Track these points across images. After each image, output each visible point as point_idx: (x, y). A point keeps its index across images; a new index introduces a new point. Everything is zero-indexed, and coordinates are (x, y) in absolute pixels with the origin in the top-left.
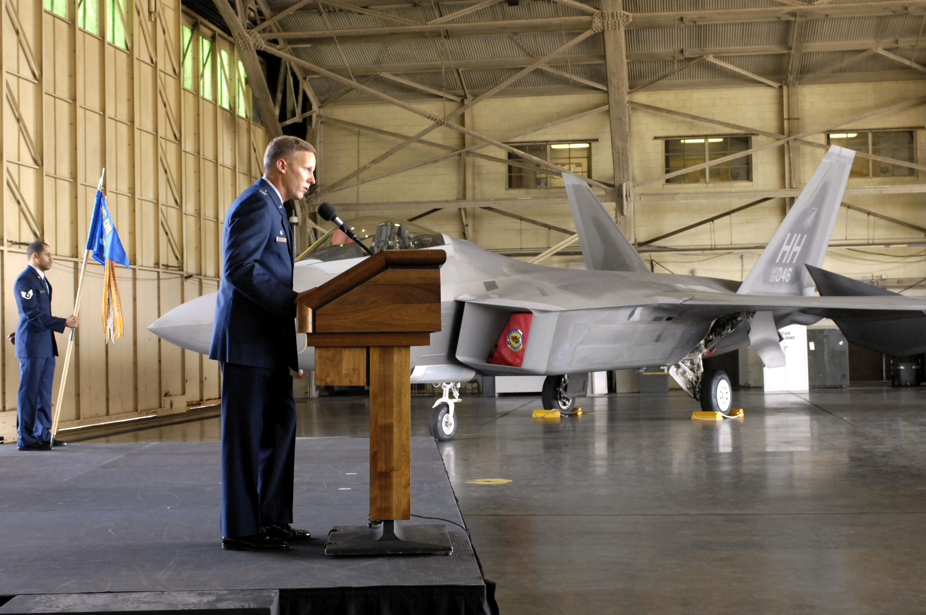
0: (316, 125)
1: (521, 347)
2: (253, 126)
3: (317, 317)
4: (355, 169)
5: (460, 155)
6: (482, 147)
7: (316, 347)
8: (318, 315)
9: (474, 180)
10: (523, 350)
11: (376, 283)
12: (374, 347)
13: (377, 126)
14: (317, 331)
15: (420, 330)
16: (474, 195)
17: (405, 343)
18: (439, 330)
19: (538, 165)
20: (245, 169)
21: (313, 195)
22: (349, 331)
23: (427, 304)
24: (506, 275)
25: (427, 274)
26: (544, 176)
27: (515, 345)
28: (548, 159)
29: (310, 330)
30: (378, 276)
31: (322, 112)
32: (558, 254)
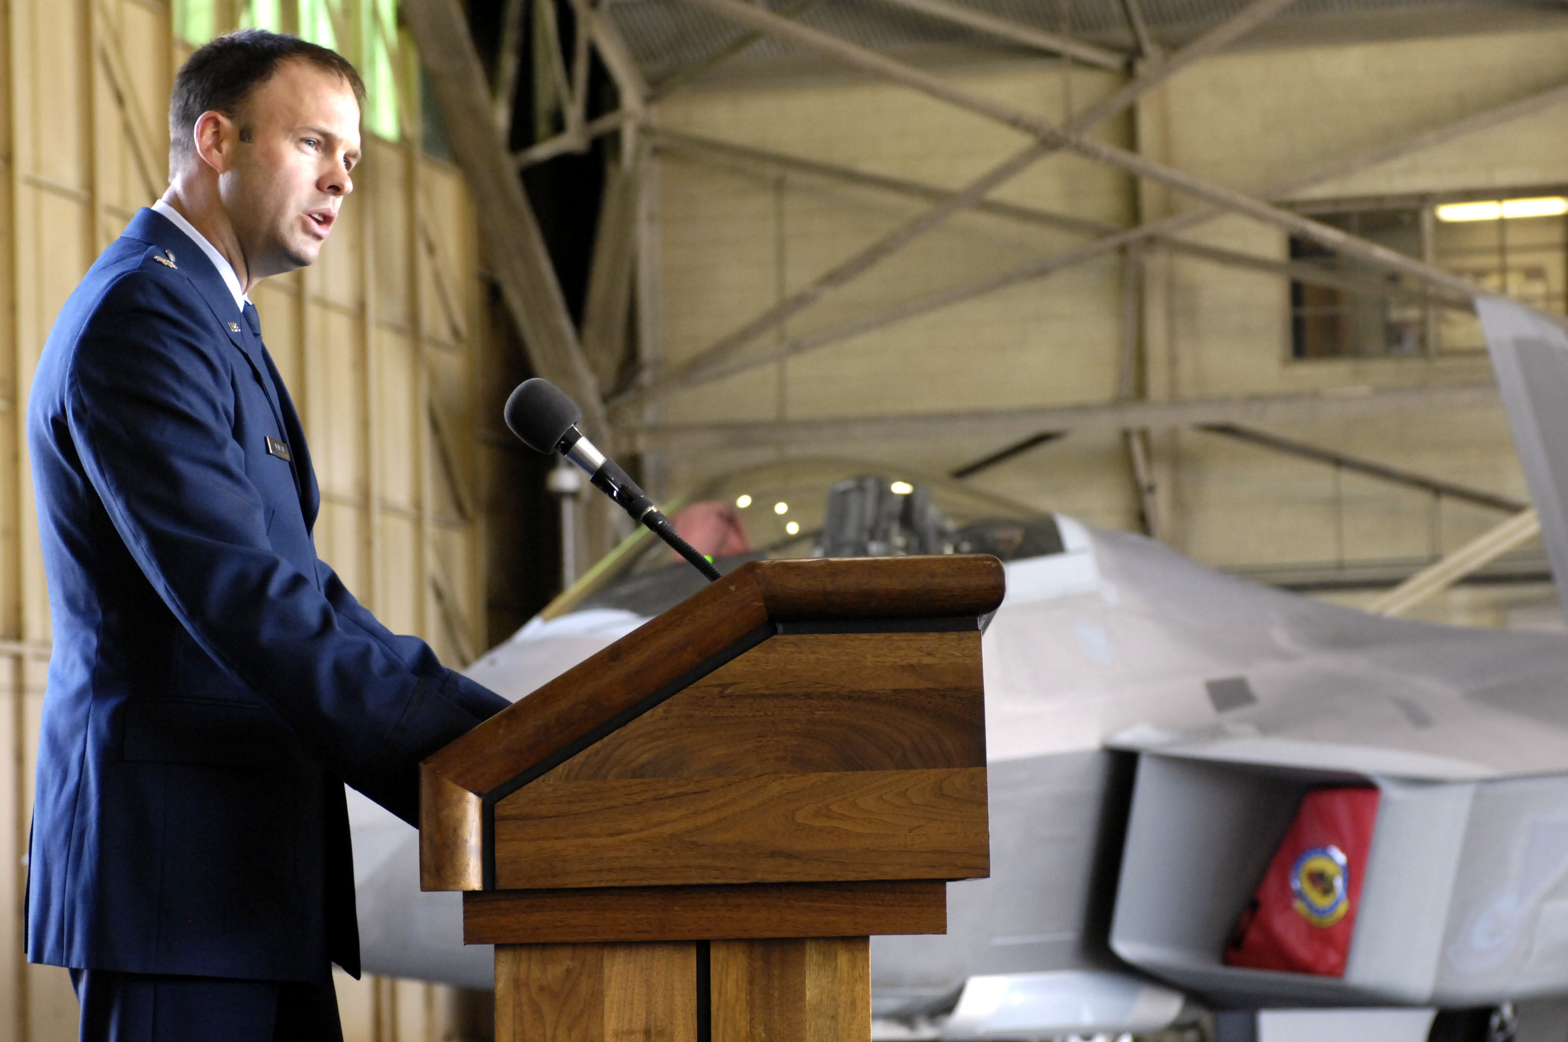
0: (637, 158)
1: (1342, 909)
2: (423, 171)
3: (500, 828)
4: (770, 301)
5: (1123, 250)
6: (1198, 220)
7: (499, 947)
8: (504, 818)
9: (1172, 334)
10: (1350, 919)
11: (729, 691)
12: (727, 941)
13: (839, 157)
14: (502, 883)
15: (907, 875)
16: (1173, 383)
17: (846, 925)
18: (982, 871)
19: (1393, 277)
20: (397, 310)
21: (630, 395)
22: (632, 880)
23: (933, 771)
24: (1283, 655)
25: (929, 654)
26: (1412, 313)
27: (1321, 901)
28: (1429, 254)
29: (474, 880)
30: (737, 665)
31: (656, 116)
32: (1472, 580)
